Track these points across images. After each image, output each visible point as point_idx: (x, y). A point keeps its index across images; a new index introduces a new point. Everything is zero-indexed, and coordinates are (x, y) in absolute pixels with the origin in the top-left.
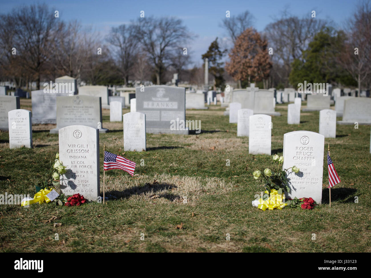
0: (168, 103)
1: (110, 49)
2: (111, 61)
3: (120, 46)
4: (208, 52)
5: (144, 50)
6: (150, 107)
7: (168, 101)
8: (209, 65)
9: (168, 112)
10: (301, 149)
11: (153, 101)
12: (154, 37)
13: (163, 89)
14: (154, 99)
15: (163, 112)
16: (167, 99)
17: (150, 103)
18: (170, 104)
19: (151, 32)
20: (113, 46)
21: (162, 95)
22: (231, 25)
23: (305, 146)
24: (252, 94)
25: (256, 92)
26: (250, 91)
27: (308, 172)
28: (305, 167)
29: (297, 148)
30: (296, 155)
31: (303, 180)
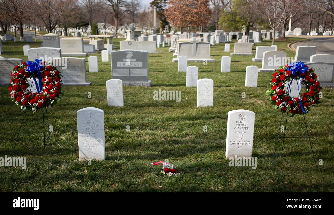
0: (135, 63)
6: (122, 66)
7: (135, 61)
9: (135, 69)
10: (240, 122)
11: (124, 61)
13: (132, 52)
14: (124, 60)
15: (131, 69)
16: (135, 60)
17: (122, 63)
18: (136, 63)
21: (130, 57)
23: (242, 120)
24: (194, 46)
25: (197, 44)
26: (192, 44)
27: (244, 137)
28: (242, 134)
29: (237, 122)
30: (236, 126)
31: (240, 142)
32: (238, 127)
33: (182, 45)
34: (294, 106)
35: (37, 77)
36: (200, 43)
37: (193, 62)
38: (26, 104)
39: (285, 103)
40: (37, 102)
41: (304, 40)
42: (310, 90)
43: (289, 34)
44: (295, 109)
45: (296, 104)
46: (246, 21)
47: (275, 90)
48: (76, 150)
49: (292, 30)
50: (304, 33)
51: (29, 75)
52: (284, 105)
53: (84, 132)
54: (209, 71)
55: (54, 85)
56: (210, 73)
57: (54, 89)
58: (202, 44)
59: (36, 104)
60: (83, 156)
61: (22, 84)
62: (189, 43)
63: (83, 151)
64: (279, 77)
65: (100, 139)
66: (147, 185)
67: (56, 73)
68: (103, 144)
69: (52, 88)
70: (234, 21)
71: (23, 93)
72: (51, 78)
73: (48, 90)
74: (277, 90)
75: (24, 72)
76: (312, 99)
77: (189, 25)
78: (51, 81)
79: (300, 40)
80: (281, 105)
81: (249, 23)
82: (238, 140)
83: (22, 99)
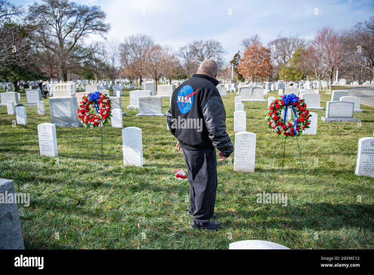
1: (179, 60)
2: (180, 67)
3: (185, 58)
4: (234, 60)
5: (199, 60)
8: (234, 68)
10: (244, 141)
12: (203, 52)
19: (202, 50)
20: (181, 58)
22: (247, 44)
23: (246, 140)
24: (251, 90)
25: (253, 89)
26: (249, 88)
27: (247, 154)
28: (246, 151)
29: (241, 141)
30: (240, 145)
31: (245, 158)
32: (242, 145)
33: (242, 89)
34: (287, 129)
35: (96, 103)
36: (255, 88)
37: (250, 102)
38: (86, 122)
39: (279, 127)
40: (94, 121)
41: (347, 88)
42: (301, 117)
43: (336, 84)
44: (287, 132)
45: (288, 128)
46: (301, 74)
47: (271, 116)
48: (121, 158)
49: (338, 80)
50: (348, 83)
51: (91, 103)
52: (278, 129)
53: (128, 145)
54: (259, 108)
55: (106, 110)
56: (259, 109)
57: (105, 112)
58: (257, 89)
59: (93, 123)
60: (126, 163)
61: (86, 108)
62: (247, 88)
63: (126, 158)
64: (275, 106)
65: (137, 150)
66: (158, 186)
67: (108, 101)
68: (140, 154)
69: (104, 111)
70: (291, 73)
71: (86, 115)
72: (104, 104)
73: (102, 113)
74: (273, 116)
75: (87, 100)
76: (302, 124)
77: (256, 76)
78: (104, 106)
79: (343, 88)
80: (276, 128)
81: (303, 75)
82: (243, 156)
83: (84, 119)
